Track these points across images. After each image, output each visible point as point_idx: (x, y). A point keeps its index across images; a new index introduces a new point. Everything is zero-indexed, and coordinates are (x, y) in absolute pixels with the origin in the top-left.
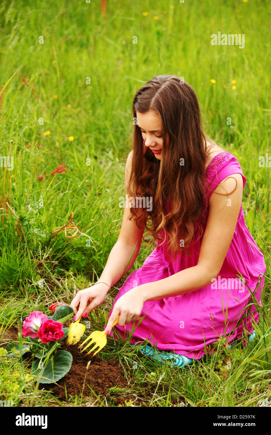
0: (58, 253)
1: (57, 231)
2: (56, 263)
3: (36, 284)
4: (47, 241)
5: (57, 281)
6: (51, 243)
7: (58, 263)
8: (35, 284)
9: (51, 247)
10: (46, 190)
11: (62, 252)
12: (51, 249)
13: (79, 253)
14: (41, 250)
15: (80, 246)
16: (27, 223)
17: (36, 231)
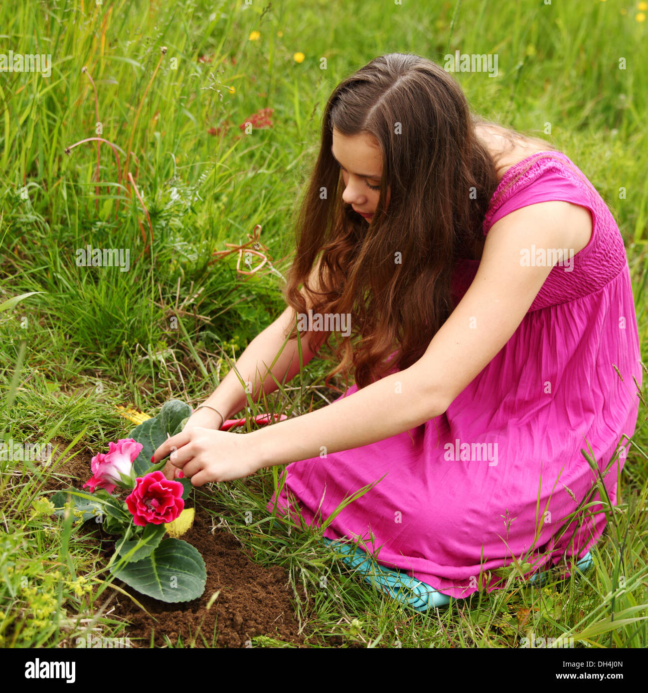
0: (215, 299)
1: (223, 251)
2: (207, 320)
3: (154, 358)
4: (199, 268)
5: (199, 361)
6: (205, 275)
7: (212, 321)
8: (152, 357)
9: (202, 285)
10: (215, 166)
11: (225, 298)
12: (202, 289)
13: (259, 307)
14: (182, 286)
15: (263, 292)
16: (164, 223)
17: (179, 244)
